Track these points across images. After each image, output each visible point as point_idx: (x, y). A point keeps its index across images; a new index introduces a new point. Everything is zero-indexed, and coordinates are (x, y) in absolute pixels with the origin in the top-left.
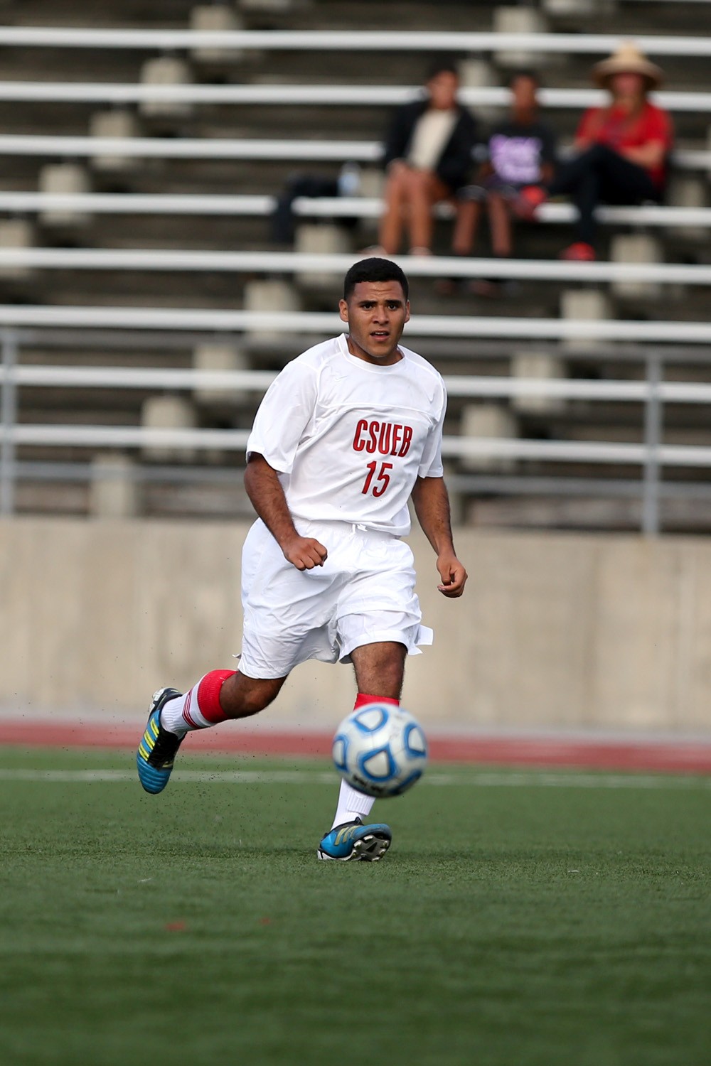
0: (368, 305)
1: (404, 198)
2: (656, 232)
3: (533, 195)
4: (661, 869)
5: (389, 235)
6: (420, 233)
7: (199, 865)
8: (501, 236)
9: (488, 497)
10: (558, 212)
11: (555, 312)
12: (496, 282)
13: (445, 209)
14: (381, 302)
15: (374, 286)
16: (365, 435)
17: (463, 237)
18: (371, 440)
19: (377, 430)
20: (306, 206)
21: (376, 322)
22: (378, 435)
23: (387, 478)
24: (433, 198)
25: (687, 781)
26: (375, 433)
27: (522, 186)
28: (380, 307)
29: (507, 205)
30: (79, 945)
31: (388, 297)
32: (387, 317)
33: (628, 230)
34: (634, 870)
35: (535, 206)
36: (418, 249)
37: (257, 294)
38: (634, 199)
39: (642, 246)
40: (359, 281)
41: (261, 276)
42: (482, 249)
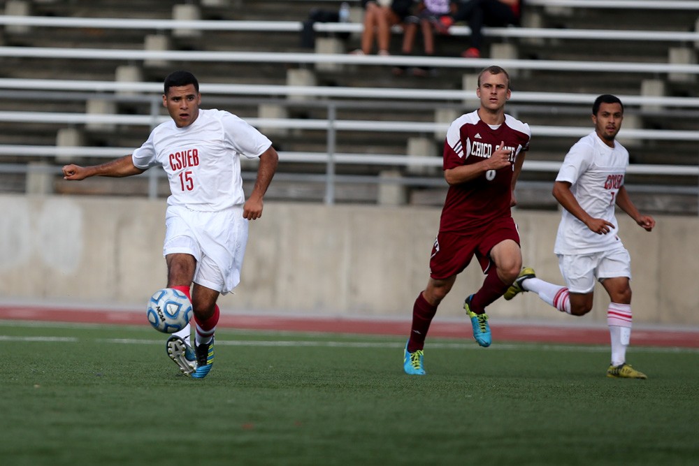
0: (178, 99)
1: (375, 22)
2: (514, 41)
3: (446, 21)
4: (517, 395)
5: (366, 43)
6: (383, 42)
7: (260, 392)
8: (429, 44)
9: (421, 188)
10: (460, 30)
11: (459, 86)
12: (426, 68)
13: (397, 29)
14: (184, 97)
15: (181, 88)
16: (175, 161)
17: (407, 45)
18: (178, 162)
19: (179, 156)
20: (320, 27)
21: (181, 109)
22: (180, 159)
23: (190, 179)
24: (390, 23)
25: (531, 346)
26: (179, 158)
27: (441, 16)
28: (184, 100)
29: (432, 26)
30: (193, 437)
31: (187, 94)
32: (187, 105)
33: (499, 40)
34: (502, 396)
35: (447, 27)
36: (383, 51)
37: (293, 75)
38: (503, 24)
39: (507, 49)
40: (172, 86)
41: (296, 66)
42: (419, 51)
